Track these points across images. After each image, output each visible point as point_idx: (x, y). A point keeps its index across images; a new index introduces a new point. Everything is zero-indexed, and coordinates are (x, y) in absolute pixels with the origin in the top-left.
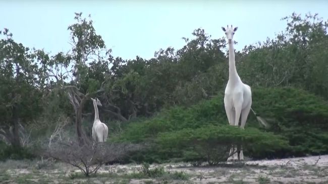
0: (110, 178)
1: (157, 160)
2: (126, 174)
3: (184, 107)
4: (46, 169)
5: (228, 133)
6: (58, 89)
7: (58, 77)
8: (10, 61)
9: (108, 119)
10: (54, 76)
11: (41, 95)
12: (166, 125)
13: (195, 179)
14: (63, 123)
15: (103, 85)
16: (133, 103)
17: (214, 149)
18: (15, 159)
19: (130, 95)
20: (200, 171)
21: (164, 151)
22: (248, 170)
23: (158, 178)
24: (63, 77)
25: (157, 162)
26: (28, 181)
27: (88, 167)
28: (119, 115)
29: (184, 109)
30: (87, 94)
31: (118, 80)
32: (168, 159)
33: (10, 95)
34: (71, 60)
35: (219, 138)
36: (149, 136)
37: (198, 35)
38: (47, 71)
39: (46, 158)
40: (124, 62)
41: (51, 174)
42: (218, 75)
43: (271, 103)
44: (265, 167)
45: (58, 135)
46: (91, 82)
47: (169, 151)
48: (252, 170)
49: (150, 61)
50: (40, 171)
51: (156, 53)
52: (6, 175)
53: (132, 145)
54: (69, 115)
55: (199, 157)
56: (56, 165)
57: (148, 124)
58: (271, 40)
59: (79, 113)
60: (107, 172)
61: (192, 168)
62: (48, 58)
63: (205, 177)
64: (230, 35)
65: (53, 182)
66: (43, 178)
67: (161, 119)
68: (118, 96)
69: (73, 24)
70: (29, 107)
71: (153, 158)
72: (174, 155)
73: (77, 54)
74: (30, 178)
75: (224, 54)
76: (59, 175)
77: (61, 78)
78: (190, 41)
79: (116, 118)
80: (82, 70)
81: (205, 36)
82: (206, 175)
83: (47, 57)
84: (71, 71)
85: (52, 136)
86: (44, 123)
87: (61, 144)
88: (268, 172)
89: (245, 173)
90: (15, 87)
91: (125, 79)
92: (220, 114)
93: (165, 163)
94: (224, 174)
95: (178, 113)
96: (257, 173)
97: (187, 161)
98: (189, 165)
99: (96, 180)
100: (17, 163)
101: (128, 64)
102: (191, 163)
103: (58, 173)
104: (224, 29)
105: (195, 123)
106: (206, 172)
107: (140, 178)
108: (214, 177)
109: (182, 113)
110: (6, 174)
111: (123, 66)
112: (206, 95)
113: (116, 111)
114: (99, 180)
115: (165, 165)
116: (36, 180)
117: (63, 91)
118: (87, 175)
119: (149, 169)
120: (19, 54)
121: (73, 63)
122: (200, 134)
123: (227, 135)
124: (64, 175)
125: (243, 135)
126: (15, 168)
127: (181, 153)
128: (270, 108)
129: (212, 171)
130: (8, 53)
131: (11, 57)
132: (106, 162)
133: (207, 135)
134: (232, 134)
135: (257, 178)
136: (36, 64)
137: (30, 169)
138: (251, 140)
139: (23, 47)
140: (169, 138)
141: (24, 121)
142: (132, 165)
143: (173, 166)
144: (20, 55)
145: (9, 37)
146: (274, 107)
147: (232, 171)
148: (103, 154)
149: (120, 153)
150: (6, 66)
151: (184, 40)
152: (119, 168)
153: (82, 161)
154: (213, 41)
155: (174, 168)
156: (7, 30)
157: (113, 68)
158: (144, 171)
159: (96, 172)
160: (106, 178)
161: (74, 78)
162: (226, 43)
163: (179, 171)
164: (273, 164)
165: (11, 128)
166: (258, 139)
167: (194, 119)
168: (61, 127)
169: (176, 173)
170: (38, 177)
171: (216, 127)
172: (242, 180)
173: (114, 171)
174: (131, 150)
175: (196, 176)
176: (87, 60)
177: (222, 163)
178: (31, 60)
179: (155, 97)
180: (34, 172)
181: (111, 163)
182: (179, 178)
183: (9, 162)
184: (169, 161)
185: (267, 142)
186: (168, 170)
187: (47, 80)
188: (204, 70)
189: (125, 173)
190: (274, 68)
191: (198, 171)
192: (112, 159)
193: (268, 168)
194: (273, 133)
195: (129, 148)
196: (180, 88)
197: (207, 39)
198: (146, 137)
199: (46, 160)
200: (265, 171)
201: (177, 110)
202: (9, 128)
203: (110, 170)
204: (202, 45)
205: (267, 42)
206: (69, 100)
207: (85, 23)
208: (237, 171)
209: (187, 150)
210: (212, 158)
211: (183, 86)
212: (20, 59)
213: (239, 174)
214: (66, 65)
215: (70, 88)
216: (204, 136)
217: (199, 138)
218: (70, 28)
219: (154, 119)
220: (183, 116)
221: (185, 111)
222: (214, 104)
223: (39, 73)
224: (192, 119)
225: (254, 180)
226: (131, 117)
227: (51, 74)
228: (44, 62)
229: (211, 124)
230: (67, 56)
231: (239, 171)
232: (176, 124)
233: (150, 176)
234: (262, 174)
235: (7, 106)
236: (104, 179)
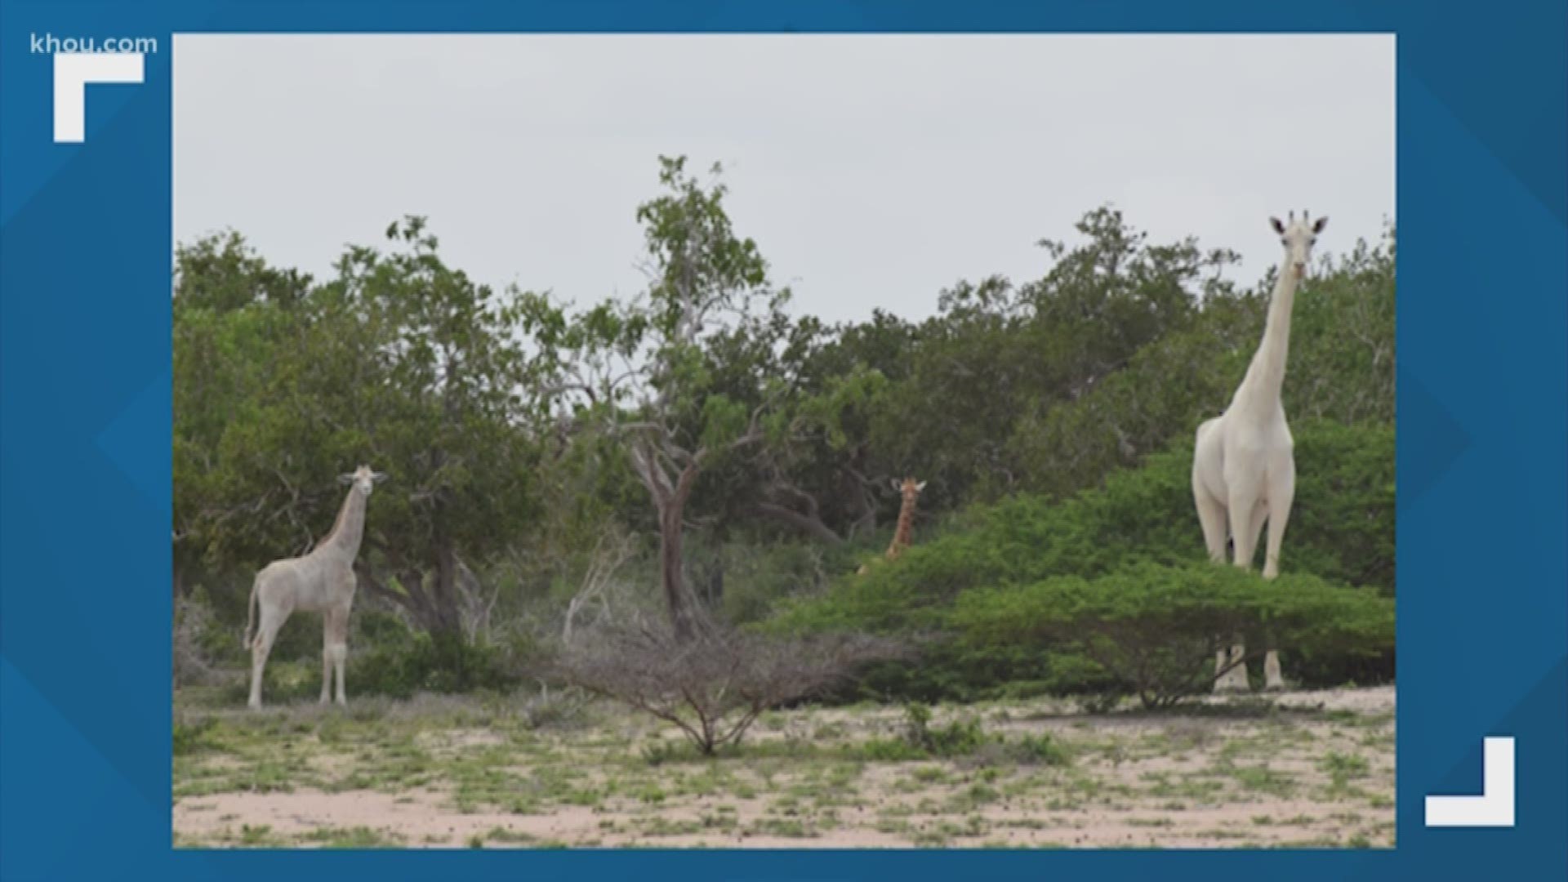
0: (791, 760)
1: (956, 687)
2: (846, 746)
3: (1049, 496)
4: (559, 727)
5: (1211, 595)
6: (597, 436)
7: (597, 392)
8: (424, 336)
9: (773, 535)
10: (581, 386)
11: (534, 459)
12: (987, 564)
13: (1095, 762)
14: (615, 557)
15: (759, 415)
16: (863, 479)
17: (1161, 650)
18: (445, 689)
19: (854, 452)
20: (1110, 730)
21: (979, 655)
22: (1287, 727)
23: (962, 758)
24: (613, 392)
25: (955, 698)
26: (498, 774)
27: (712, 720)
28: (814, 522)
29: (1049, 503)
30: (701, 453)
31: (812, 399)
32: (995, 686)
33: (424, 456)
34: (645, 331)
35: (1180, 612)
36: (924, 603)
37: (1096, 232)
38: (559, 370)
39: (558, 685)
40: (828, 332)
41: (580, 745)
42: (1171, 376)
43: (1367, 482)
44: (1347, 716)
45: (596, 600)
46: (713, 407)
47: (999, 657)
48: (1302, 725)
49: (923, 326)
50: (537, 734)
51: (945, 298)
52: (414, 754)
53: (865, 639)
54: (633, 524)
55: (1109, 676)
56: (594, 711)
57: (921, 560)
58: (1370, 250)
59: (671, 521)
60: (779, 736)
61: (1081, 721)
62: (562, 323)
63: (1133, 753)
64: (1299, 249)
65: (584, 775)
66: (549, 761)
67: (968, 541)
68: (809, 456)
69: (654, 198)
70: (493, 500)
71: (941, 680)
72: (1017, 671)
73: (665, 306)
74: (500, 764)
75: (1192, 297)
76: (605, 750)
77: (609, 394)
78: (1068, 251)
79: (803, 533)
80: (682, 368)
81: (1124, 235)
82: (1137, 748)
83: (556, 320)
84: (642, 371)
85: (573, 603)
86: (550, 559)
87: (608, 631)
88: (1359, 734)
89: (1273, 739)
90: (441, 427)
91: (836, 395)
92: (1181, 521)
93: (983, 698)
94: (1198, 741)
95: (1029, 518)
96: (1320, 738)
97: (1061, 691)
98: (1071, 706)
99: (739, 768)
100: (453, 704)
101: (843, 340)
102: (1079, 702)
103: (602, 744)
104: (1278, 226)
105: (1090, 553)
106: (1131, 733)
107: (895, 759)
108: (1164, 754)
109: (1045, 518)
110: (417, 749)
111: (827, 347)
112: (1130, 449)
113: (802, 507)
114: (750, 767)
115: (985, 710)
116: (525, 772)
117: (615, 443)
118: (707, 750)
119: (929, 725)
120: (454, 312)
121: (652, 340)
122: (1110, 598)
123: (1207, 602)
124: (622, 752)
125: (1269, 601)
126: (446, 727)
127: (1040, 663)
128: (1365, 500)
129: (1155, 730)
130: (417, 306)
131: (424, 322)
132: (774, 701)
133: (1136, 602)
134: (1225, 597)
135: (1320, 755)
136: (517, 344)
137: (501, 728)
138: (1296, 620)
139: (465, 283)
140: (999, 613)
141: (475, 553)
142: (867, 707)
143: (1014, 712)
144: (458, 316)
145: (426, 250)
146: (1380, 494)
147: (1228, 731)
148: (766, 674)
149: (824, 665)
150: (410, 352)
151: (1046, 252)
152: (818, 721)
153: (689, 699)
154: (1153, 252)
155: (1017, 720)
156: (417, 224)
157: (789, 356)
158: (912, 735)
159: (738, 740)
160: (776, 760)
161: (654, 395)
162: (1201, 260)
163: (1037, 731)
164: (1378, 705)
165: (427, 578)
166: (1322, 613)
167: (1086, 543)
168: (605, 570)
169: (1028, 743)
170: (531, 757)
171: (1165, 569)
172: (1264, 766)
173: (804, 734)
174: (863, 656)
175: (1100, 748)
176: (700, 328)
177: (1191, 699)
178: (497, 329)
179: (943, 457)
180: (515, 740)
181: (792, 704)
182: (1039, 758)
183: (424, 700)
184: (996, 691)
185: (1353, 626)
186: (997, 728)
187: (558, 401)
188: (1119, 356)
189: (843, 740)
190: (1379, 353)
191: (1106, 732)
192: (796, 689)
193: (1359, 721)
194: (1375, 590)
195: (858, 650)
196: (1033, 424)
197: (1130, 246)
198: (916, 605)
199: (558, 696)
200: (1349, 732)
201: (1024, 509)
202: (419, 577)
203: (789, 729)
204: (1112, 268)
205: (1357, 256)
206: (635, 473)
207: (695, 196)
208: (1245, 729)
209: (1064, 652)
210: (1153, 680)
211: (1043, 414)
212: (459, 330)
213: (1252, 744)
214: (628, 350)
215: (641, 431)
216: (1123, 607)
217: (1105, 611)
218: (644, 212)
219: (945, 539)
220: (1048, 531)
221: (1052, 513)
222: (1161, 486)
223: (526, 377)
224: (1078, 540)
225: (1311, 766)
226: (858, 527)
227: (573, 379)
228: (546, 338)
229: (1148, 557)
230: (631, 316)
231: (1253, 732)
232: (1020, 558)
233: (931, 750)
234: (1337, 741)
235: (413, 497)
236: (767, 762)
